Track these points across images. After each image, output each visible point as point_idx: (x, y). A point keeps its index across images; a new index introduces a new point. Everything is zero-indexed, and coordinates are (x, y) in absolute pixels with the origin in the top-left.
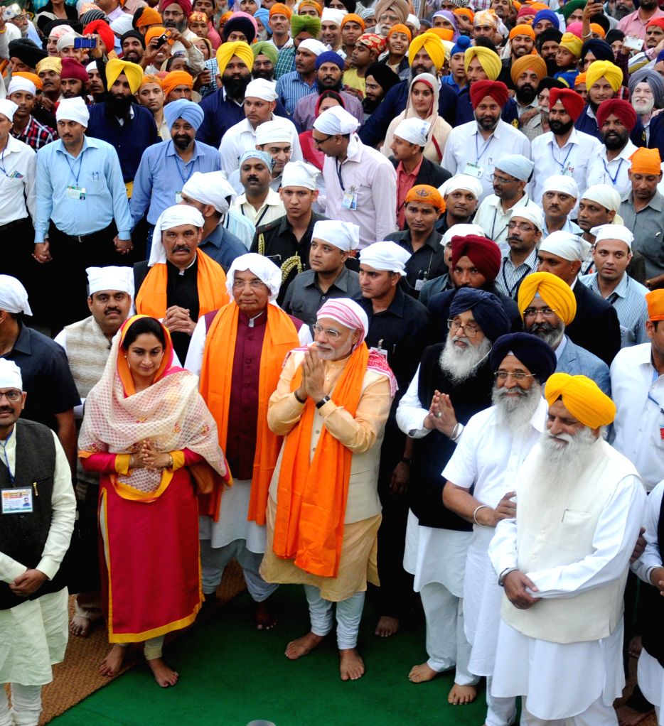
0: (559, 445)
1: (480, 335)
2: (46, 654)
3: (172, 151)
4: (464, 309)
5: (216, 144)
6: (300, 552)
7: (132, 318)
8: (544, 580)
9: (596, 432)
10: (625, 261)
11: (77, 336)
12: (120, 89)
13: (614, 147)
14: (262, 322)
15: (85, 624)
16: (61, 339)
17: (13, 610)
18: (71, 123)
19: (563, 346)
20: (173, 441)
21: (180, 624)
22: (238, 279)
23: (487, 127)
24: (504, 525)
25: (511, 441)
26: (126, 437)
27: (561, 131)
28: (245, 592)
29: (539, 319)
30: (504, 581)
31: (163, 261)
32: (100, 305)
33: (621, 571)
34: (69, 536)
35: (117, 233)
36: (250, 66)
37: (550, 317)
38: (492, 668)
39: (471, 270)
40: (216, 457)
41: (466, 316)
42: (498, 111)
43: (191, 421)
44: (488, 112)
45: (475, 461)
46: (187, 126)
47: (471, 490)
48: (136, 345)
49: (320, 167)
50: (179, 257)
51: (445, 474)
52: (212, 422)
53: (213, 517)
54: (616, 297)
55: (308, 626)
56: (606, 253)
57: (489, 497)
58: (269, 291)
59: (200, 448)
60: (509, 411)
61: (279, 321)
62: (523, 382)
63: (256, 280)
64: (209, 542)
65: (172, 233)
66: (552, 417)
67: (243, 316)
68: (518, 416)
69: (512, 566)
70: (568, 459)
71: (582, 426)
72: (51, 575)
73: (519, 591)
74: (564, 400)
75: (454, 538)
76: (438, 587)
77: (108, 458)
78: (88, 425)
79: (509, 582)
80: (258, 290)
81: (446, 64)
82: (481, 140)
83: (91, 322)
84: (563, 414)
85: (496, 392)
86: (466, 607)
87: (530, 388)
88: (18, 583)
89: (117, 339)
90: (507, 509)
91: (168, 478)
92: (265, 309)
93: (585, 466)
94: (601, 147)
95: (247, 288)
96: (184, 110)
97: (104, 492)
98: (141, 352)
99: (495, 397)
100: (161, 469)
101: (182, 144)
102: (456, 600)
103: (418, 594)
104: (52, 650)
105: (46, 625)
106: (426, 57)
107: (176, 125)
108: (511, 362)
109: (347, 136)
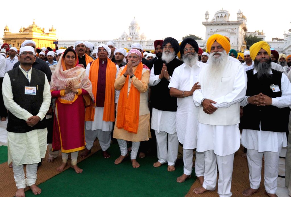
1: (173, 49)
9: (227, 52)
15: (52, 159)
17: (27, 133)
20: (78, 85)
41: (169, 44)
43: (84, 80)
47: (178, 89)
48: (67, 55)
59: (87, 89)
61: (111, 62)
62: (193, 51)
71: (224, 49)
72: (42, 119)
75: (168, 114)
77: (58, 92)
84: (217, 45)
87: (194, 53)
88: (29, 120)
90: (196, 87)
92: (107, 59)
95: (102, 52)
98: (69, 57)
102: (167, 138)
105: (39, 141)
108: (188, 46)
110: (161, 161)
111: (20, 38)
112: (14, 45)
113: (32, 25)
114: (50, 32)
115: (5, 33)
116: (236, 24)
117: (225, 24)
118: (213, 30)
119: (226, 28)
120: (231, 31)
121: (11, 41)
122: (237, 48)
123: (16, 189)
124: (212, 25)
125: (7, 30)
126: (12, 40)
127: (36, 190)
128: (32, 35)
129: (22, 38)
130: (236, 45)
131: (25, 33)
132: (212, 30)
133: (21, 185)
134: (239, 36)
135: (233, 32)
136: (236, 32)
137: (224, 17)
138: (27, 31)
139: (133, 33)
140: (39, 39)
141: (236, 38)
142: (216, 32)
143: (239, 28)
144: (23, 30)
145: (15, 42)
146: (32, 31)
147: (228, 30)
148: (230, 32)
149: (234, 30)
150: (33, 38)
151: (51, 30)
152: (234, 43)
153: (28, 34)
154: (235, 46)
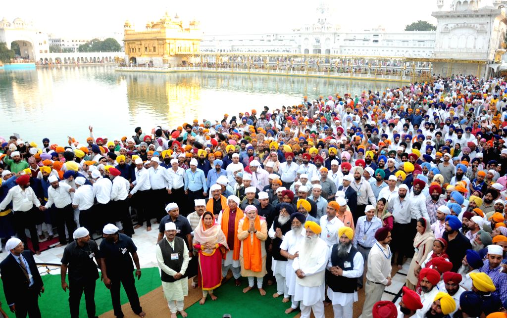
0: (309, 239)
1: (288, 214)
2: (182, 293)
3: (215, 171)
4: (283, 208)
5: (225, 169)
6: (252, 267)
7: (205, 212)
8: (306, 271)
9: (317, 235)
10: (320, 193)
11: (192, 216)
12: (202, 157)
13: (318, 166)
14: (235, 212)
15: (194, 285)
16: (188, 217)
17: (174, 282)
18: (193, 165)
19: (308, 216)
20: (216, 241)
21: (218, 286)
22: (230, 201)
23: (289, 163)
24: (296, 259)
25: (296, 238)
26: (204, 240)
27: (306, 163)
28: (233, 277)
29: (301, 210)
30: (296, 272)
31: (212, 198)
32: (198, 209)
33: (324, 269)
34: (187, 265)
35: (203, 191)
36: (234, 151)
37: (304, 210)
38: (294, 293)
39: (288, 198)
40: (226, 245)
41: (284, 209)
42: (292, 159)
43: (220, 236)
44: (290, 159)
45: (288, 243)
46: (219, 166)
47: (287, 251)
48: (205, 217)
49: (252, 174)
50: (216, 197)
51: (280, 247)
52: (225, 236)
53: (225, 259)
54: (318, 201)
55: (248, 285)
56: (315, 191)
57: (292, 252)
58: (237, 204)
59: (222, 243)
60: (295, 231)
61: (239, 211)
62: (299, 224)
63: (234, 202)
64: (223, 265)
65: (214, 191)
66: (307, 232)
67: (231, 210)
68: (298, 232)
69: (298, 268)
70: (311, 242)
71: (314, 234)
72: (183, 274)
73: (300, 274)
74: (310, 227)
75: (282, 263)
76: (279, 274)
77: (199, 246)
78: (195, 238)
79: (297, 272)
80: (234, 204)
81: (279, 148)
82: (288, 166)
83: (195, 213)
84: (310, 230)
85: (292, 227)
86: (286, 279)
87: (300, 226)
88: (175, 276)
89: (202, 217)
90: (296, 255)
91: (215, 251)
92: (236, 209)
93: (315, 243)
94: (316, 167)
95: (232, 204)
96: (219, 162)
97: (199, 254)
98: (207, 219)
99: (292, 228)
100: (213, 249)
101: (218, 170)
102: (284, 278)
103: (274, 277)
104: (184, 292)
105: (182, 286)
106: (274, 147)
107: (217, 166)
108: (295, 220)
109: (257, 167)
110: (279, 293)
111: (147, 38)
112: (139, 49)
113: (164, 18)
114: (192, 27)
115: (126, 30)
116: (489, 16)
117: (471, 16)
118: (449, 27)
119: (471, 22)
120: (479, 27)
121: (134, 43)
122: (487, 56)
123: (171, 314)
124: (448, 17)
125: (128, 26)
126: (136, 42)
127: (184, 314)
128: (165, 33)
129: (151, 38)
130: (485, 52)
131: (155, 30)
132: (447, 25)
133: (174, 311)
134: (492, 37)
135: (483, 29)
136: (488, 30)
137: (469, 2)
138: (157, 26)
139: (322, 20)
140: (175, 39)
141: (487, 40)
142: (455, 28)
143: (493, 21)
144: (151, 26)
145: (141, 45)
146: (165, 28)
147: (474, 26)
148: (478, 29)
149: (484, 25)
150: (166, 38)
151: (192, 24)
152: (483, 47)
153: (159, 32)
154: (483, 53)
